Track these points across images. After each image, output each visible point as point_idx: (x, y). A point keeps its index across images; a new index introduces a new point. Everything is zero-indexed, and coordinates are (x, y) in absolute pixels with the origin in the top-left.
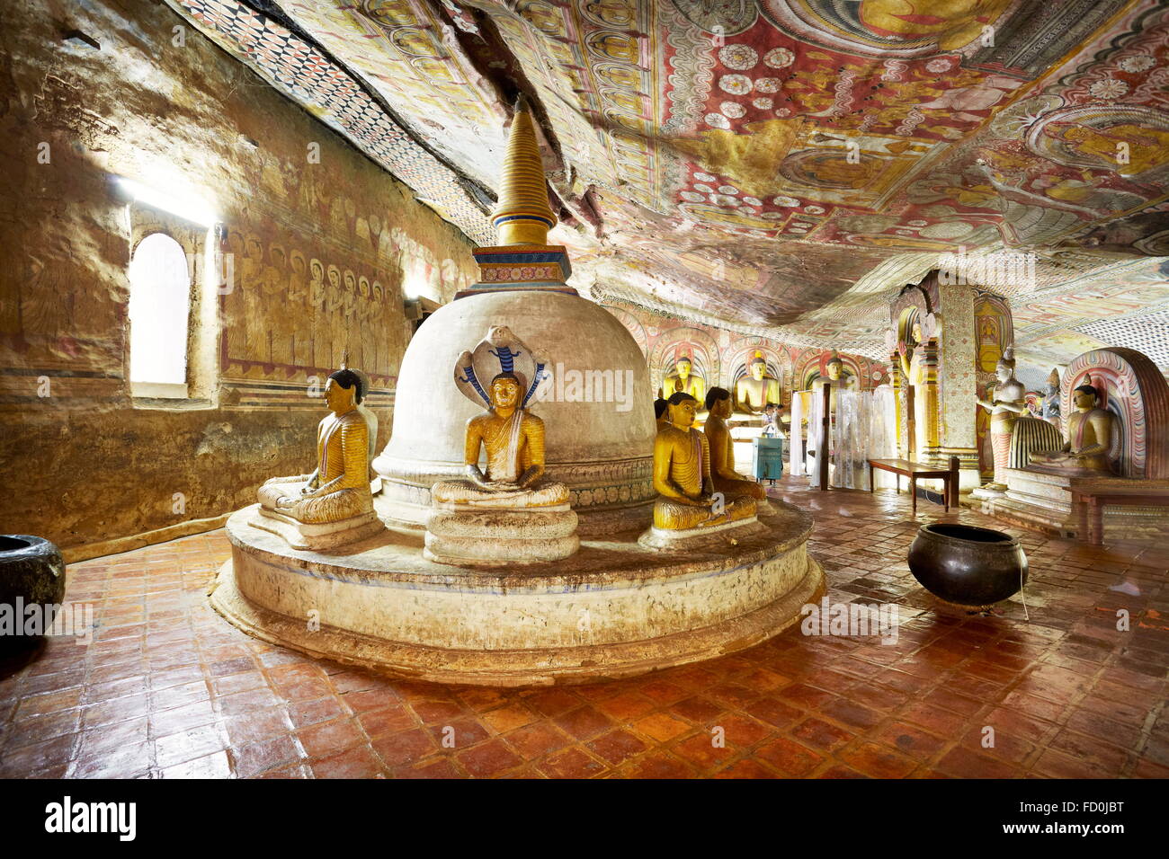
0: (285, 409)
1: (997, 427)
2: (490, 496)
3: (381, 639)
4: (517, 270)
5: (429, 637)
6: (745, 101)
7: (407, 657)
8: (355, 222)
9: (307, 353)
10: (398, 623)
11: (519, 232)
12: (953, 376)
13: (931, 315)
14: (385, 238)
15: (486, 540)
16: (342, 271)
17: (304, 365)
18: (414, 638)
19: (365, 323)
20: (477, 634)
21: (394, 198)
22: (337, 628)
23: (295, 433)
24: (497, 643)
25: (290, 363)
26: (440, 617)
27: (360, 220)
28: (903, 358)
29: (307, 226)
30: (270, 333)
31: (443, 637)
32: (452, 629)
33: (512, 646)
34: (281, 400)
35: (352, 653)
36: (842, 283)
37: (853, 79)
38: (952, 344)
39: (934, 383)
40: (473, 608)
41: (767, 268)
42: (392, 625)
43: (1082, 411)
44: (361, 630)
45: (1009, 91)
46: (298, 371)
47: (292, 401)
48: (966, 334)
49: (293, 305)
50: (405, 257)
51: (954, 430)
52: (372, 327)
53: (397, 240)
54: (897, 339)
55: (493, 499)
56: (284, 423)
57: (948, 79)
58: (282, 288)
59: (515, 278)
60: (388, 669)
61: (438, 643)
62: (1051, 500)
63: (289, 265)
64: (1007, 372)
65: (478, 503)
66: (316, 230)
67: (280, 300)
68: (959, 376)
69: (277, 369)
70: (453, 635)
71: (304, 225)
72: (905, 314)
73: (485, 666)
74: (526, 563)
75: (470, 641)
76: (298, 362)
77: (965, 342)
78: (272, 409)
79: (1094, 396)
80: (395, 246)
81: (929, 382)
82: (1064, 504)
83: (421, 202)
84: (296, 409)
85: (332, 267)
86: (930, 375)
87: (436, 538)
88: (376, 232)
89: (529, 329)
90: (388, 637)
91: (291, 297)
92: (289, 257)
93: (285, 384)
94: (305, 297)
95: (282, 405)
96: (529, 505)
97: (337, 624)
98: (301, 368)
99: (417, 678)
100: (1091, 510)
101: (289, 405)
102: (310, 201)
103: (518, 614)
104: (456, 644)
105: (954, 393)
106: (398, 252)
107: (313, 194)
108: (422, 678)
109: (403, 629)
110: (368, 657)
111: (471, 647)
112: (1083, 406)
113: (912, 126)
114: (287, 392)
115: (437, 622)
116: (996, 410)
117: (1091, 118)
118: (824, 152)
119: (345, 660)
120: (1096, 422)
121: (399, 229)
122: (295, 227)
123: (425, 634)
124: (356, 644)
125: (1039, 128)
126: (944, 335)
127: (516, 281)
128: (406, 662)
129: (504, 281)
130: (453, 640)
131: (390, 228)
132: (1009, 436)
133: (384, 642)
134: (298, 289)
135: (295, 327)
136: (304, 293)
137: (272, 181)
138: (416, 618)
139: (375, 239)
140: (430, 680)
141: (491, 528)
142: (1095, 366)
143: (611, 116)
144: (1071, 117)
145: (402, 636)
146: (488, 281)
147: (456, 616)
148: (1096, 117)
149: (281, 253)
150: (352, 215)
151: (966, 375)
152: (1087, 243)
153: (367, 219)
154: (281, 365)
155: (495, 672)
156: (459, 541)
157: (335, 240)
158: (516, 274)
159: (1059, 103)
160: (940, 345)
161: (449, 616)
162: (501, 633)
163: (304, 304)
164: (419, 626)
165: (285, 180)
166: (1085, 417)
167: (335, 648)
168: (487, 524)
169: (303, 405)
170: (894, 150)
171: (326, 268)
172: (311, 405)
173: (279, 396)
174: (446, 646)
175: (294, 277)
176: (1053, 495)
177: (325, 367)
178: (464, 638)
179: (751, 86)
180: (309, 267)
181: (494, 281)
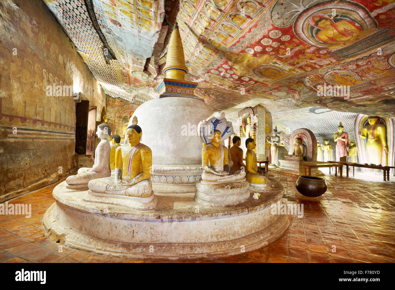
0: (31, 141)
1: (273, 148)
2: (223, 177)
3: (201, 243)
4: (179, 89)
5: (221, 237)
6: (264, 47)
7: (218, 248)
8: (58, 56)
9: (42, 113)
10: (207, 235)
11: (178, 74)
12: (260, 134)
13: (255, 116)
14: (68, 65)
15: (230, 195)
16: (54, 77)
17: (40, 119)
18: (215, 239)
19: (62, 102)
20: (238, 232)
21: (71, 49)
22: (175, 243)
23: (37, 152)
24: (245, 234)
25: (34, 118)
26: (225, 228)
27: (60, 55)
28: (243, 128)
29: (42, 53)
30: (25, 102)
31: (226, 236)
32: (230, 232)
33: (249, 233)
34: (29, 136)
35: (192, 252)
36: (234, 104)
37: (299, 49)
38: (260, 125)
39: (255, 135)
40: (236, 222)
41: (213, 97)
42: (204, 236)
43: (297, 144)
44: (189, 241)
45: (331, 62)
46: (38, 122)
47: (34, 136)
48: (263, 122)
49: (37, 90)
50: (74, 75)
51: (260, 149)
52: (64, 104)
53: (72, 67)
54: (241, 122)
55: (224, 178)
56: (31, 147)
57: (322, 56)
58: (31, 81)
59: (179, 92)
60: (213, 255)
61: (225, 239)
62: (293, 168)
63: (34, 70)
64: (275, 133)
65: (221, 181)
66: (45, 56)
67: (30, 87)
68: (262, 134)
69: (28, 120)
70: (230, 234)
71: (41, 52)
72: (244, 115)
73: (247, 243)
74: (243, 201)
75: (236, 235)
76: (38, 118)
77: (263, 124)
78: (25, 140)
79: (300, 140)
80: (71, 69)
81: (254, 135)
82: (297, 169)
83: (78, 53)
84: (37, 140)
85: (51, 74)
86: (254, 133)
87: (212, 197)
88: (65, 62)
89: (200, 113)
90: (203, 241)
91: (36, 86)
92: (34, 67)
93: (31, 128)
94: (41, 86)
95: (29, 138)
96: (236, 180)
97: (174, 241)
98: (39, 120)
99: (227, 255)
100: (307, 170)
101: (33, 139)
102: (43, 42)
103: (250, 220)
104: (232, 238)
105: (260, 139)
106: (72, 72)
107: (44, 38)
108: (229, 254)
109: (210, 237)
110: (200, 252)
111: (237, 238)
112: (298, 143)
113: (301, 65)
114: (32, 132)
115: (224, 231)
116: (272, 144)
117: (343, 73)
118: (272, 67)
119: (190, 257)
120: (301, 147)
121: (73, 63)
122: (37, 52)
123: (219, 236)
124: (191, 248)
125: (330, 73)
126: (258, 122)
127: (179, 93)
128: (219, 250)
129: (175, 93)
130: (230, 236)
131: (70, 61)
132: (276, 151)
133: (203, 244)
134: (39, 82)
135: (38, 101)
136: (41, 85)
137: (26, 27)
138: (215, 231)
139: (65, 64)
140: (232, 255)
141: (232, 190)
142: (300, 133)
143: (210, 40)
144: (339, 72)
145: (210, 240)
146: (168, 92)
147: (231, 227)
148: (345, 73)
149: (30, 64)
150: (57, 52)
151: (263, 134)
152: (316, 102)
153: (62, 55)
154: (30, 119)
155: (251, 245)
156: (222, 196)
157: (51, 62)
158: (179, 91)
159: (339, 68)
160: (257, 125)
161: (228, 227)
162: (246, 229)
163: (41, 90)
164: (216, 234)
165: (32, 28)
166: (298, 146)
167: (181, 252)
168: (231, 188)
169: (39, 138)
170: (290, 70)
171: (49, 74)
172: (42, 139)
173: (28, 134)
174: (228, 239)
175: (37, 76)
176: (294, 166)
177: (48, 121)
178: (234, 235)
179: (270, 43)
180: (42, 73)
181: (171, 92)
